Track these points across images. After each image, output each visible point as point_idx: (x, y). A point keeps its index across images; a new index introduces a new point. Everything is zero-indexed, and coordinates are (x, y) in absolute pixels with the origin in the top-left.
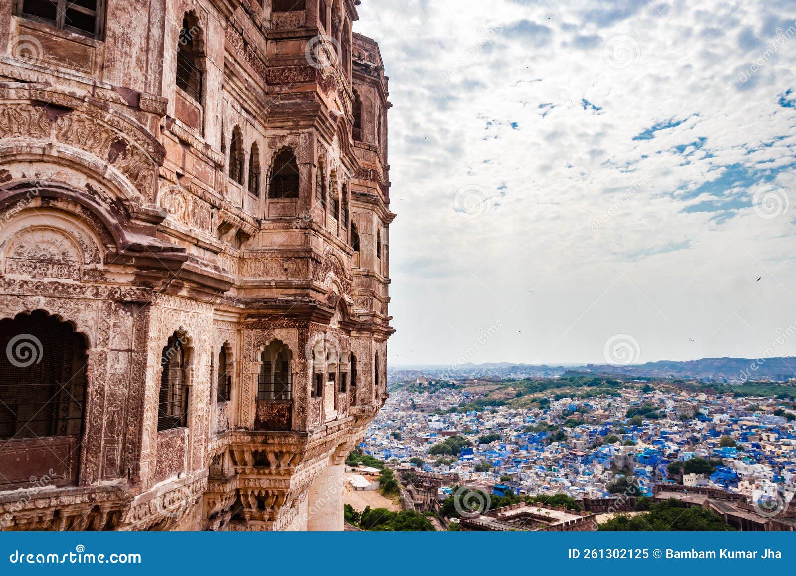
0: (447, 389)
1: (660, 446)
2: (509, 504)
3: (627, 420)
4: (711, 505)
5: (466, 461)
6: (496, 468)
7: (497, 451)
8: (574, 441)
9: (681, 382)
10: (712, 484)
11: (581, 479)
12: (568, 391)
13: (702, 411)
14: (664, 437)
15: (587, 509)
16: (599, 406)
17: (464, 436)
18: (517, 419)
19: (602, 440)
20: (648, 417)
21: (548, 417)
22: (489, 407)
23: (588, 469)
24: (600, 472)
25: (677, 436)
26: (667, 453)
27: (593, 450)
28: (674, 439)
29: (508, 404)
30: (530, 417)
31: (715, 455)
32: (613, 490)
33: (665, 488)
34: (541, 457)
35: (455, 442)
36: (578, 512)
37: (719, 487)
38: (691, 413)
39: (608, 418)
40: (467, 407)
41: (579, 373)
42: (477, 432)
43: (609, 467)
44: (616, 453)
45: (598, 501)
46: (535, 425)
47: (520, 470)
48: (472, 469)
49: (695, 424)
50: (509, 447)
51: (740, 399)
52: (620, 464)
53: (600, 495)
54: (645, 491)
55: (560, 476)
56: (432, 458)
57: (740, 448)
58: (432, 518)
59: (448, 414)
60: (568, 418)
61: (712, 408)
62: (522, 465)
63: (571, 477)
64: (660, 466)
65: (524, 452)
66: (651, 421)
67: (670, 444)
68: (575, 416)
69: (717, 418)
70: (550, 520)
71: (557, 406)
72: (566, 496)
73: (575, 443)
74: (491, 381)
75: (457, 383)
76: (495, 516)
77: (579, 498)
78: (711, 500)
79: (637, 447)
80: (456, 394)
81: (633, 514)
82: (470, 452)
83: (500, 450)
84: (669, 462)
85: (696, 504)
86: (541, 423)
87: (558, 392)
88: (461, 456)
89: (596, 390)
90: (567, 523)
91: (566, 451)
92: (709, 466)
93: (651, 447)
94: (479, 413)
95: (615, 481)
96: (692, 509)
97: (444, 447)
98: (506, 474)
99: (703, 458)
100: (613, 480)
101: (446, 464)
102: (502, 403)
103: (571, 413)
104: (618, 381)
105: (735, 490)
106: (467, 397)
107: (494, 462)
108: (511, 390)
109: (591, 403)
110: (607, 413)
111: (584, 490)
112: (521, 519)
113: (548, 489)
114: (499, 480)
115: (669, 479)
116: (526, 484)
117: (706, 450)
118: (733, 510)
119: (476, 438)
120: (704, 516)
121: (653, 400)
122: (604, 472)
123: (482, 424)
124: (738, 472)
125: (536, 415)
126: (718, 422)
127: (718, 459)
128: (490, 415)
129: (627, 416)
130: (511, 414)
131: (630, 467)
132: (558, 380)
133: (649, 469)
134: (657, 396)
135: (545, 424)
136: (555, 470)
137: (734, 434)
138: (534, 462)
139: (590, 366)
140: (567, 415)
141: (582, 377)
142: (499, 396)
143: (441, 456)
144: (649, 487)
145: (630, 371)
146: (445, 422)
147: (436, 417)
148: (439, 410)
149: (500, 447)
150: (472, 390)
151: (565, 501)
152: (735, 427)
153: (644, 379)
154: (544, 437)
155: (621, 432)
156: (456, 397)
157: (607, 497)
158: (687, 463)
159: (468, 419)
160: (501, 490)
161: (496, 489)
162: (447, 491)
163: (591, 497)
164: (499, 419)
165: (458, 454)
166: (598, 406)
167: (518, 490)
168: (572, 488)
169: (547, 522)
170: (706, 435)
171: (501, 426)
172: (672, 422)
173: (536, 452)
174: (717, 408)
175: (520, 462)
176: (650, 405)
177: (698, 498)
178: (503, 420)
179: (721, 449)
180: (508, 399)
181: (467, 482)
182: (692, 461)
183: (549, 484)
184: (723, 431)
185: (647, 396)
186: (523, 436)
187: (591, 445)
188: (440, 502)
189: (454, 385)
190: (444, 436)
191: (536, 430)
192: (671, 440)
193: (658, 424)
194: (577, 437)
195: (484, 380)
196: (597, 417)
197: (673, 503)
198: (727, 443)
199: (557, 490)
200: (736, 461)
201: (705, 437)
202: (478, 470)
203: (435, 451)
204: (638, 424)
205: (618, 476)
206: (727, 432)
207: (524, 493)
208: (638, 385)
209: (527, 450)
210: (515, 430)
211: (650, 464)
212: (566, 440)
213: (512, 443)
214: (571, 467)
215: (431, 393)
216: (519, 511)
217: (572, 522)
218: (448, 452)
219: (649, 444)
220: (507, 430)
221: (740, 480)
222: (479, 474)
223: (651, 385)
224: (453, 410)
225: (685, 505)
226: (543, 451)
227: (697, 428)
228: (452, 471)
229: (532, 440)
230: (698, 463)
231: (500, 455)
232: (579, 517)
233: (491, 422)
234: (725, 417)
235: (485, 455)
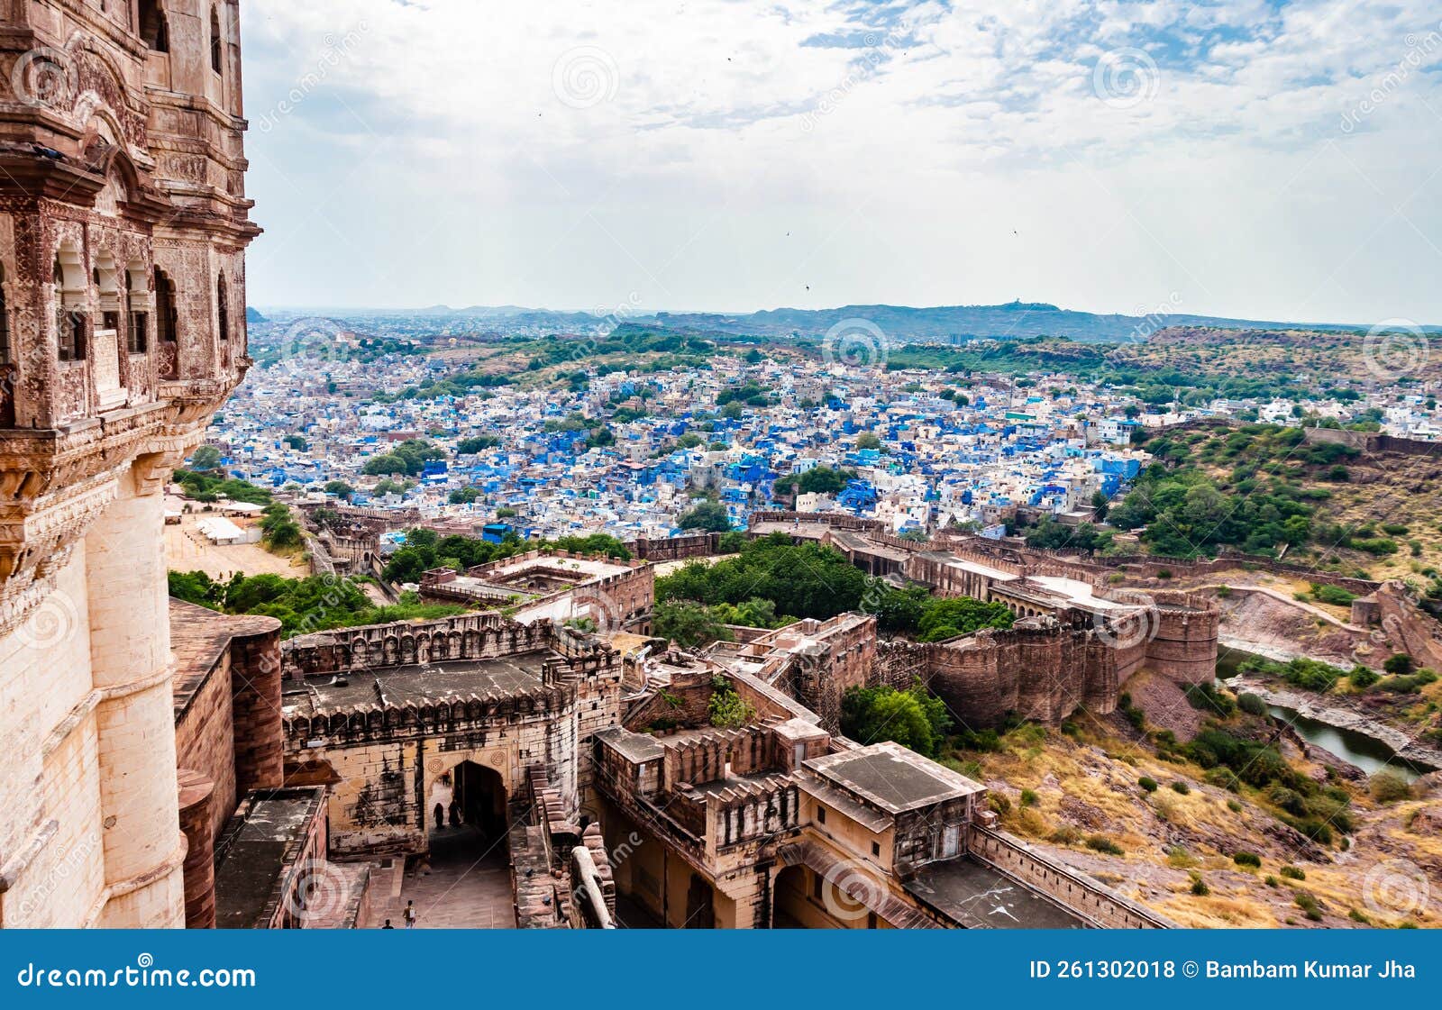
0: (398, 355)
1: (766, 450)
2: (509, 554)
3: (717, 408)
4: (833, 540)
5: (433, 484)
6: (490, 496)
7: (492, 466)
8: (628, 445)
9: (809, 345)
10: (838, 508)
11: (635, 507)
12: (622, 360)
13: (836, 392)
14: (774, 437)
15: (642, 556)
16: (673, 385)
17: (429, 441)
18: (528, 409)
19: (675, 443)
20: (752, 404)
21: (586, 404)
22: (478, 388)
23: (649, 491)
24: (668, 496)
25: (794, 434)
26: (776, 462)
27: (658, 460)
28: (789, 440)
29: (515, 382)
30: (553, 406)
31: (846, 463)
32: (686, 524)
33: (767, 517)
34: (570, 473)
35: (415, 454)
36: (626, 559)
37: (847, 511)
38: (819, 396)
39: (687, 406)
40: (435, 387)
41: (642, 329)
42: (456, 433)
43: (683, 486)
44: (696, 463)
45: (661, 543)
46: (561, 420)
47: (532, 498)
48: (446, 499)
49: (824, 414)
50: (513, 459)
51: (894, 373)
52: (700, 482)
53: (665, 533)
54: (736, 523)
55: (601, 504)
56: (369, 482)
57: (884, 451)
58: (367, 585)
59: (399, 402)
60: (619, 407)
61: (850, 389)
62: (537, 489)
63: (620, 506)
64: (763, 483)
65: (539, 467)
66: (756, 410)
67: (781, 446)
68: (632, 404)
69: (857, 403)
70: (578, 576)
71: (601, 387)
72: (609, 538)
73: (629, 450)
74: (482, 339)
75: (417, 342)
76: (485, 576)
77: (631, 539)
78: (835, 532)
79: (731, 452)
80: (415, 364)
81: (714, 560)
82: (442, 468)
83: (496, 464)
84: (777, 476)
85: (811, 539)
86: (572, 415)
87: (604, 360)
88: (424, 476)
89: (670, 357)
90: (607, 581)
91: (612, 462)
92: (837, 479)
93: (753, 453)
94: (458, 400)
95: (690, 510)
96: (804, 547)
97: (392, 462)
98: (507, 505)
99: (829, 468)
100: (687, 508)
101: (395, 491)
102: (503, 382)
103: (625, 397)
104: (709, 342)
105: (870, 514)
106: (437, 370)
107: (485, 484)
108: (520, 357)
109: (661, 380)
110: (686, 397)
111: (639, 525)
112: (529, 579)
113: (578, 527)
114: (493, 516)
115: (775, 502)
116: (542, 519)
117: (834, 456)
118: (862, 544)
119: (453, 443)
120: (821, 556)
121: (763, 376)
122: (673, 496)
123: (465, 418)
124: (878, 487)
125: (564, 402)
126: (857, 410)
127: (851, 468)
128: (479, 403)
129: (719, 403)
130: (517, 401)
131: (717, 486)
132: (605, 339)
133: (747, 487)
134: (768, 369)
135: (580, 417)
136: (593, 497)
137: (879, 430)
138: (558, 484)
139: (663, 316)
140: (618, 402)
141: (647, 336)
142: (497, 367)
143: (385, 477)
144: (744, 517)
145: (730, 325)
146: (393, 415)
147: (377, 407)
148: (382, 393)
149: (497, 460)
150: (445, 356)
151: (607, 546)
152: (882, 417)
153: (752, 339)
154: (576, 440)
155: (707, 429)
156: (415, 369)
157: (677, 536)
158: (805, 477)
159: (439, 410)
160: (498, 532)
161: (487, 531)
162: (397, 539)
163: (649, 535)
164: (497, 409)
165: (419, 474)
166: (672, 387)
167: (528, 532)
168: (619, 524)
169: (573, 581)
170: (837, 432)
171: (499, 422)
172: (788, 411)
173: (560, 466)
174: (859, 387)
175: (532, 484)
176: (756, 384)
177: (815, 529)
178: (503, 412)
179: (858, 453)
180: (513, 373)
181: (434, 521)
182: (813, 473)
183: (581, 518)
184: (863, 424)
185: (753, 368)
186: (539, 439)
187: (656, 451)
188: (384, 558)
189: (410, 346)
190: (391, 441)
191: (562, 428)
192: (784, 440)
193: (767, 415)
194: (634, 438)
195: (470, 338)
196: (669, 405)
197: (778, 539)
198: (866, 444)
199: (595, 527)
200: (877, 471)
201: (836, 435)
202: (456, 499)
203: (374, 469)
204: (734, 415)
205: (696, 502)
206: (870, 426)
207: (537, 536)
208: (740, 350)
209: (546, 462)
210: (526, 429)
211: (748, 479)
212: (613, 444)
213: (518, 451)
214: (620, 488)
215: (366, 362)
216: (526, 565)
217: (616, 577)
218: (399, 470)
219: (749, 448)
220: (511, 429)
221: (879, 499)
222: (456, 506)
223: (760, 350)
224: (410, 394)
225: (795, 540)
226: (574, 464)
227: (826, 420)
228: (408, 503)
229: (556, 445)
230: (822, 475)
231: (497, 473)
232: (627, 569)
233: (481, 415)
234: (870, 402)
235: (470, 473)
